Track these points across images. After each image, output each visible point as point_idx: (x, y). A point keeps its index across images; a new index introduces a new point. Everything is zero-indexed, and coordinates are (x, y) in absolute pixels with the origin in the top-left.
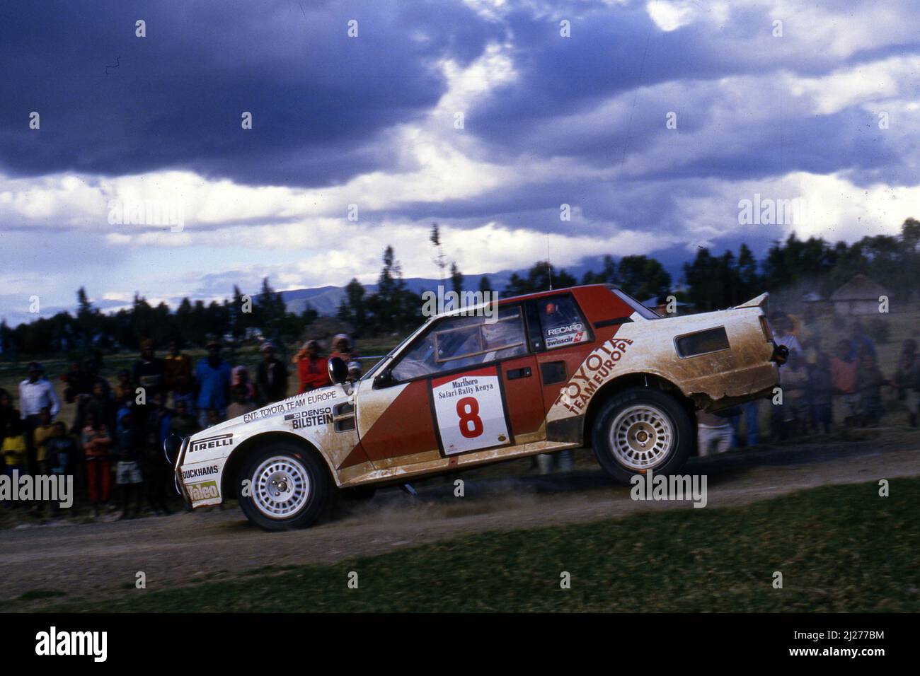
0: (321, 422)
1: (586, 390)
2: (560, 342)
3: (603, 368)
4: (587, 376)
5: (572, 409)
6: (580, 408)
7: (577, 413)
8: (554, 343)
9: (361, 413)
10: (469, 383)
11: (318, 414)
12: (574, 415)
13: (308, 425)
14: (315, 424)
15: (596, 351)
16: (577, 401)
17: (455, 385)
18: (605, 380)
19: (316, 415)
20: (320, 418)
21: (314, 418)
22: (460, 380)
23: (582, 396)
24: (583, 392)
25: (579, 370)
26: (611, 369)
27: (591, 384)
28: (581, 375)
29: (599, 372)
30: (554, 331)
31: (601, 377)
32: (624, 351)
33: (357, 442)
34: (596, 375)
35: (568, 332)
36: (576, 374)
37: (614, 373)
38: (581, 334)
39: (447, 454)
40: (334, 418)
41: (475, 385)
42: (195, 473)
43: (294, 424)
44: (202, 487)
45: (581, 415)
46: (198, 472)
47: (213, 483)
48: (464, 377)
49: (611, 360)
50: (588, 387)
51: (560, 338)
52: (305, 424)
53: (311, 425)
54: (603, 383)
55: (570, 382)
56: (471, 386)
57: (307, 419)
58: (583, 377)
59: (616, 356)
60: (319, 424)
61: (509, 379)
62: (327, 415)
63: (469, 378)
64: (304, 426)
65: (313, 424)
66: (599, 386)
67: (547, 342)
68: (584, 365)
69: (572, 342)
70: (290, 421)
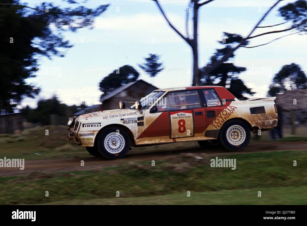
0: (133, 122)
1: (222, 121)
2: (212, 105)
3: (227, 115)
4: (222, 117)
5: (216, 127)
6: (219, 127)
7: (217, 128)
8: (210, 105)
9: (146, 121)
10: (183, 115)
11: (132, 119)
12: (216, 129)
13: (129, 123)
14: (131, 123)
15: (225, 109)
16: (218, 125)
17: (178, 115)
18: (228, 119)
19: (131, 120)
20: (133, 121)
21: (131, 121)
22: (179, 113)
23: (220, 123)
24: (220, 122)
25: (220, 115)
26: (230, 116)
27: (223, 120)
28: (220, 116)
29: (226, 116)
30: (210, 101)
31: (227, 118)
32: (234, 110)
33: (144, 130)
34: (225, 117)
35: (214, 102)
36: (219, 116)
37: (231, 117)
38: (219, 103)
39: (172, 137)
40: (137, 122)
41: (184, 115)
42: (85, 135)
43: (124, 122)
44: (87, 140)
45: (219, 129)
46: (86, 135)
47: (92, 139)
48: (181, 113)
49: (230, 113)
50: (222, 120)
51: (212, 103)
52: (128, 122)
53: (130, 123)
54: (227, 120)
55: (216, 118)
56: (183, 116)
57: (128, 121)
58: (221, 117)
59: (232, 112)
60: (133, 123)
61: (196, 115)
62: (135, 120)
63: (183, 113)
64: (127, 123)
65: (130, 122)
66: (226, 121)
67: (207, 104)
68: (221, 113)
69: (216, 105)
70: (122, 121)
